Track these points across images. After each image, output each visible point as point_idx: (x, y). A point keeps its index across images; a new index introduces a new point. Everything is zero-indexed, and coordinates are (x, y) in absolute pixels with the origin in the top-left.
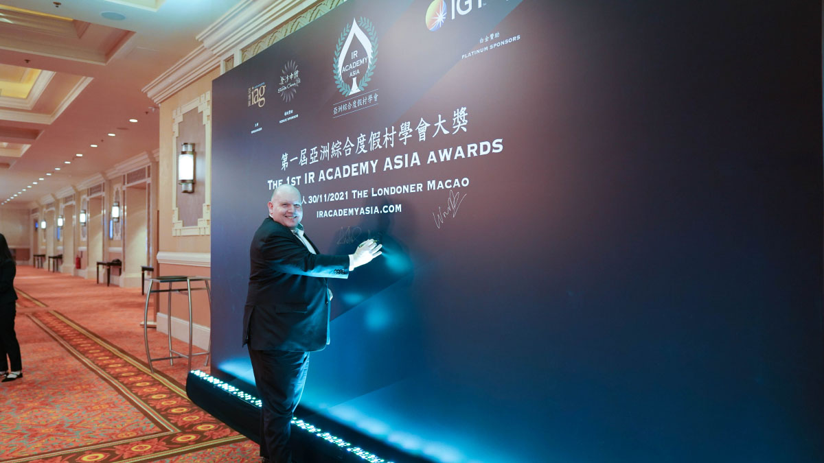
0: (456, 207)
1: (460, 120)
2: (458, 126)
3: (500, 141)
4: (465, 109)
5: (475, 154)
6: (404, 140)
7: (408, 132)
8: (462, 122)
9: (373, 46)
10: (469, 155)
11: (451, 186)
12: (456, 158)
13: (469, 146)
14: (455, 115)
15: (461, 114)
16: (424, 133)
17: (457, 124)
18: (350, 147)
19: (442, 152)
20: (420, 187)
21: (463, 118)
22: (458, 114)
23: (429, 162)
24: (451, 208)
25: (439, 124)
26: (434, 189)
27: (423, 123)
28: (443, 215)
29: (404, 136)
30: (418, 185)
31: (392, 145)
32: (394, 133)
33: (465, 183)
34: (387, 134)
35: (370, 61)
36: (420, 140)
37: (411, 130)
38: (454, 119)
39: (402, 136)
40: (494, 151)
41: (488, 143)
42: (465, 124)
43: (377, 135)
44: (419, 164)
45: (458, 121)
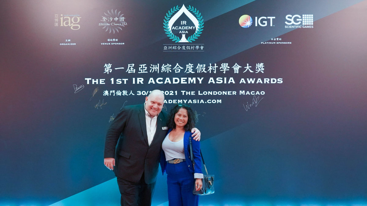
0: (257, 103)
1: (260, 68)
2: (259, 70)
3: (282, 79)
4: (263, 64)
5: (268, 83)
6: (224, 71)
7: (227, 68)
8: (261, 69)
9: (200, 23)
10: (265, 83)
11: (254, 94)
12: (257, 83)
13: (265, 79)
14: (257, 65)
15: (260, 66)
16: (238, 70)
17: (258, 69)
18: (180, 68)
19: (249, 80)
20: (234, 93)
21: (261, 67)
22: (259, 65)
23: (240, 83)
24: (255, 103)
25: (248, 67)
26: (244, 94)
27: (236, 65)
28: (249, 106)
29: (224, 69)
30: (233, 92)
31: (215, 72)
32: (216, 67)
33: (263, 93)
34: (211, 67)
35: (197, 29)
36: (235, 72)
37: (229, 67)
38: (257, 67)
39: (222, 69)
40: (278, 82)
41: (275, 79)
42: (263, 70)
43: (204, 66)
44: (234, 82)
45: (259, 68)
